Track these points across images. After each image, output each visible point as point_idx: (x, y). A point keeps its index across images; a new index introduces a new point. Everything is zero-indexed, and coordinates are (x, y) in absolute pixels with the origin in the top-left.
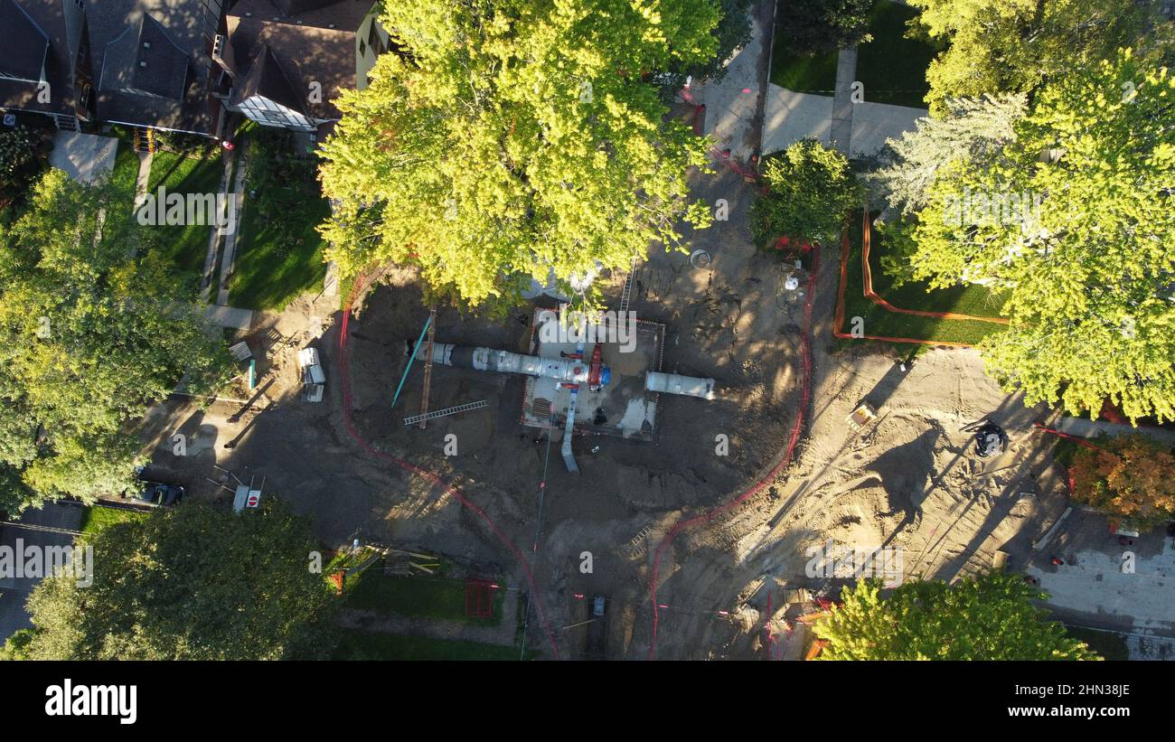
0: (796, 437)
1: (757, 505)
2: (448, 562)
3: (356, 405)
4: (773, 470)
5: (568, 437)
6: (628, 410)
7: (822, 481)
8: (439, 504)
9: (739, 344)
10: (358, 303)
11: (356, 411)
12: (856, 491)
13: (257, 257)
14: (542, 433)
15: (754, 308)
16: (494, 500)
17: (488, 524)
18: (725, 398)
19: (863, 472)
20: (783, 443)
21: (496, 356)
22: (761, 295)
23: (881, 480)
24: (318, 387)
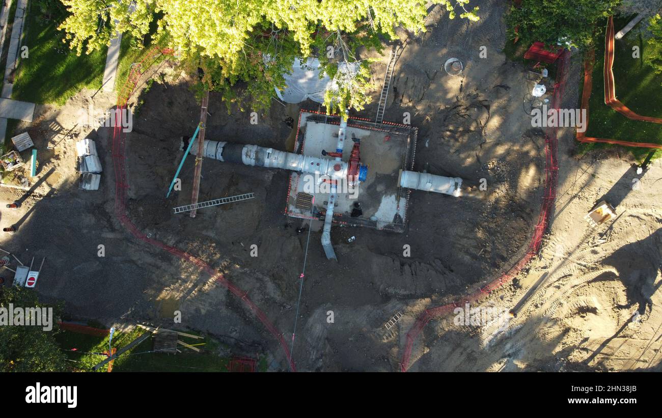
0: (540, 233)
1: (501, 294)
2: (214, 341)
3: (131, 194)
4: (517, 263)
5: (327, 228)
6: (382, 205)
7: (560, 273)
8: (206, 287)
9: (487, 146)
10: (134, 99)
11: (131, 199)
12: (593, 284)
13: (39, 53)
14: (304, 223)
15: (503, 112)
16: (258, 285)
17: (252, 308)
18: (471, 195)
19: (599, 266)
20: (526, 238)
21: (264, 152)
22: (509, 100)
23: (617, 274)
24: (94, 176)
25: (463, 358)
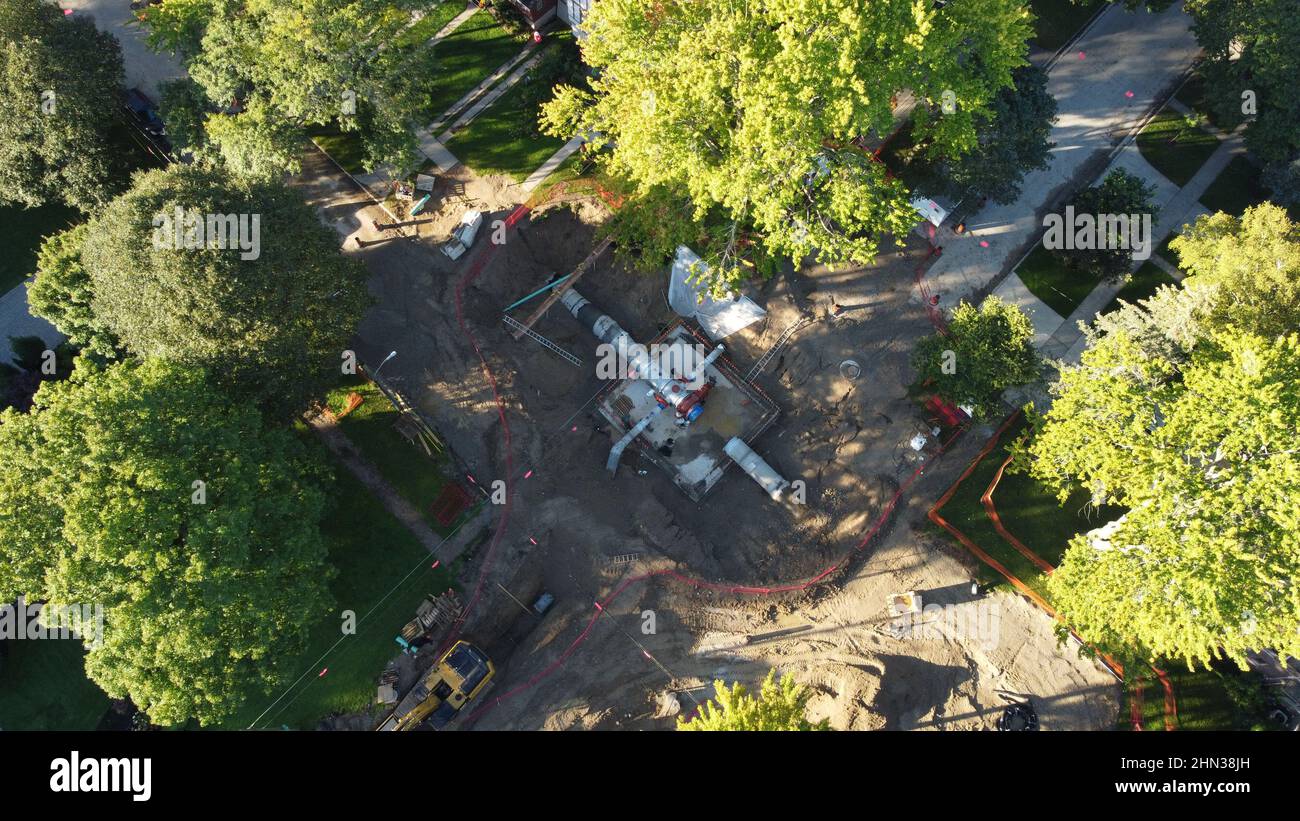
0: (829, 579)
1: (750, 612)
2: (450, 456)
3: (478, 283)
4: (786, 592)
5: (628, 439)
6: (695, 461)
7: (825, 637)
8: (479, 406)
9: (835, 466)
10: (541, 209)
11: (475, 287)
12: (852, 668)
15: (869, 443)
16: (526, 435)
17: (505, 451)
18: (789, 507)
19: (870, 656)
20: (813, 574)
21: (618, 332)
22: (883, 436)
23: (883, 674)
24: (461, 245)
25: (668, 646)
